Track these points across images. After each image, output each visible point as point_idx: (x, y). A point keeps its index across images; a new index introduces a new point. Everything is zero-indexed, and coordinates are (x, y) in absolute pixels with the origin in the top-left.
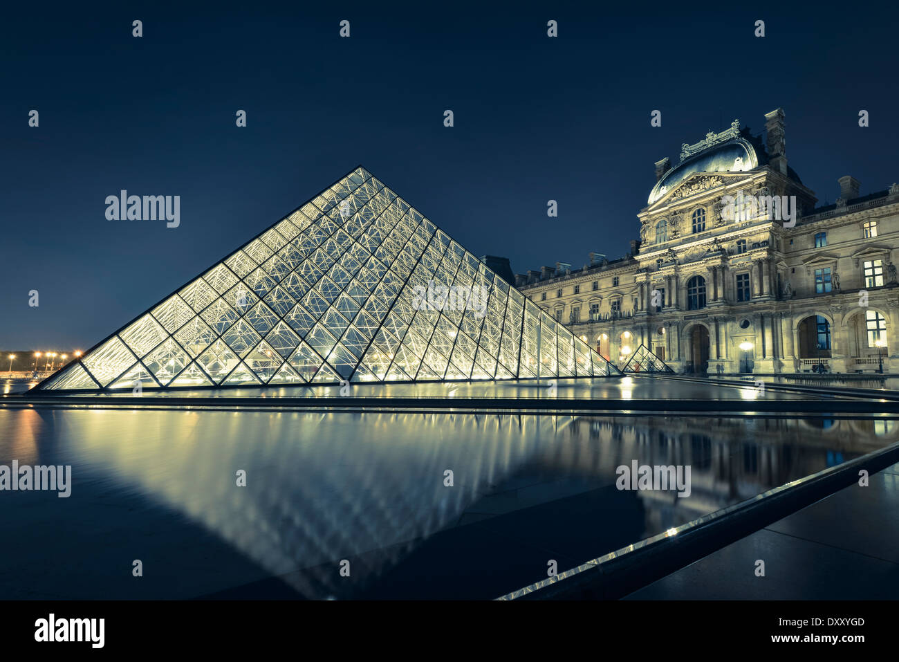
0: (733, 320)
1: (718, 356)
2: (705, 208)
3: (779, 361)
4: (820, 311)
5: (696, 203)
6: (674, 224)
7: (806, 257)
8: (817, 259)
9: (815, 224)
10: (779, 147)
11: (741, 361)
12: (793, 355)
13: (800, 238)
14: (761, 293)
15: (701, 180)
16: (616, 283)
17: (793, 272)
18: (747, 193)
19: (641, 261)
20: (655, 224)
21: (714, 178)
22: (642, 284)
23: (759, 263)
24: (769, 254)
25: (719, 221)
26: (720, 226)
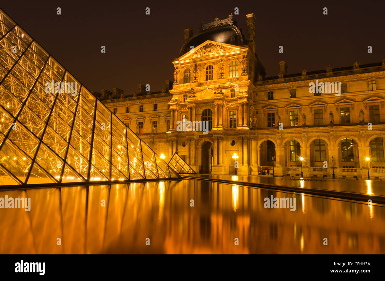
0: (227, 140)
1: (218, 163)
2: (213, 66)
3: (250, 167)
4: (271, 138)
5: (208, 61)
6: (195, 72)
7: (264, 105)
8: (269, 107)
9: (269, 86)
10: (253, 37)
11: (230, 167)
12: (257, 164)
13: (261, 93)
14: (243, 124)
15: (212, 46)
16: (155, 108)
17: (257, 113)
18: (237, 60)
19: (174, 95)
20: (183, 70)
21: (219, 46)
22: (174, 111)
23: (242, 105)
24: (248, 100)
25: (221, 75)
26: (222, 78)
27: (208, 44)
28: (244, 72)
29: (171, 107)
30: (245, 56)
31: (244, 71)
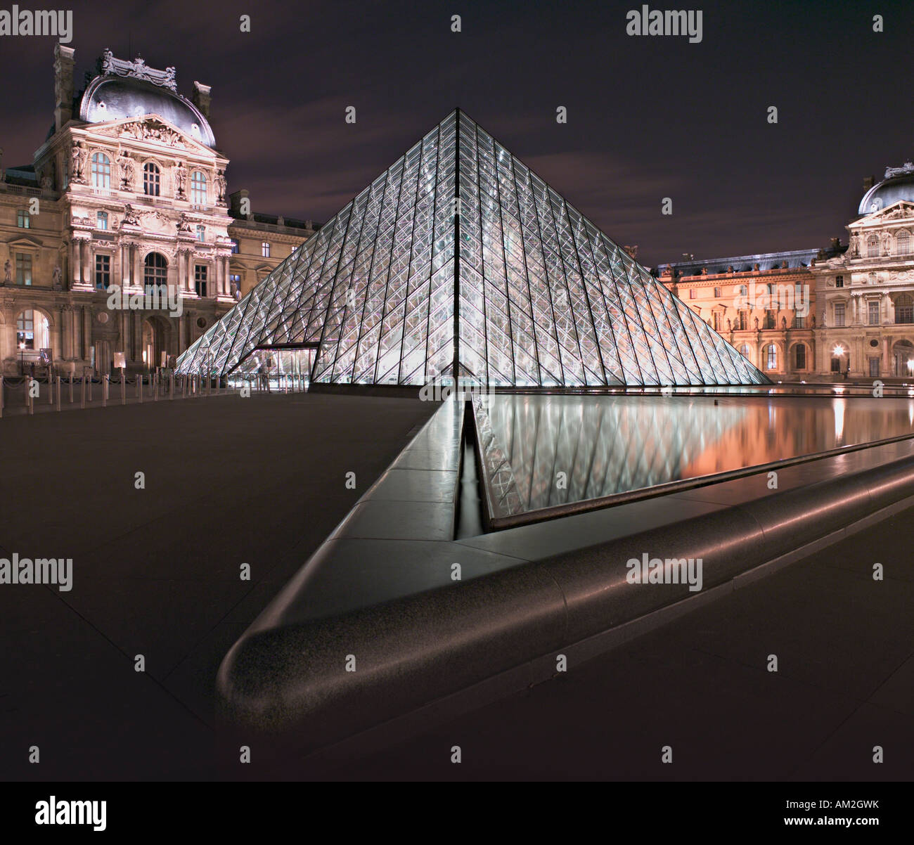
5: (152, 155)
6: (126, 170)
18: (205, 174)
19: (74, 205)
20: (92, 155)
21: (177, 135)
22: (83, 243)
23: (224, 259)
24: (233, 252)
25: (179, 192)
26: (181, 199)
27: (154, 120)
28: (220, 201)
29: (77, 235)
30: (223, 173)
31: (220, 197)
